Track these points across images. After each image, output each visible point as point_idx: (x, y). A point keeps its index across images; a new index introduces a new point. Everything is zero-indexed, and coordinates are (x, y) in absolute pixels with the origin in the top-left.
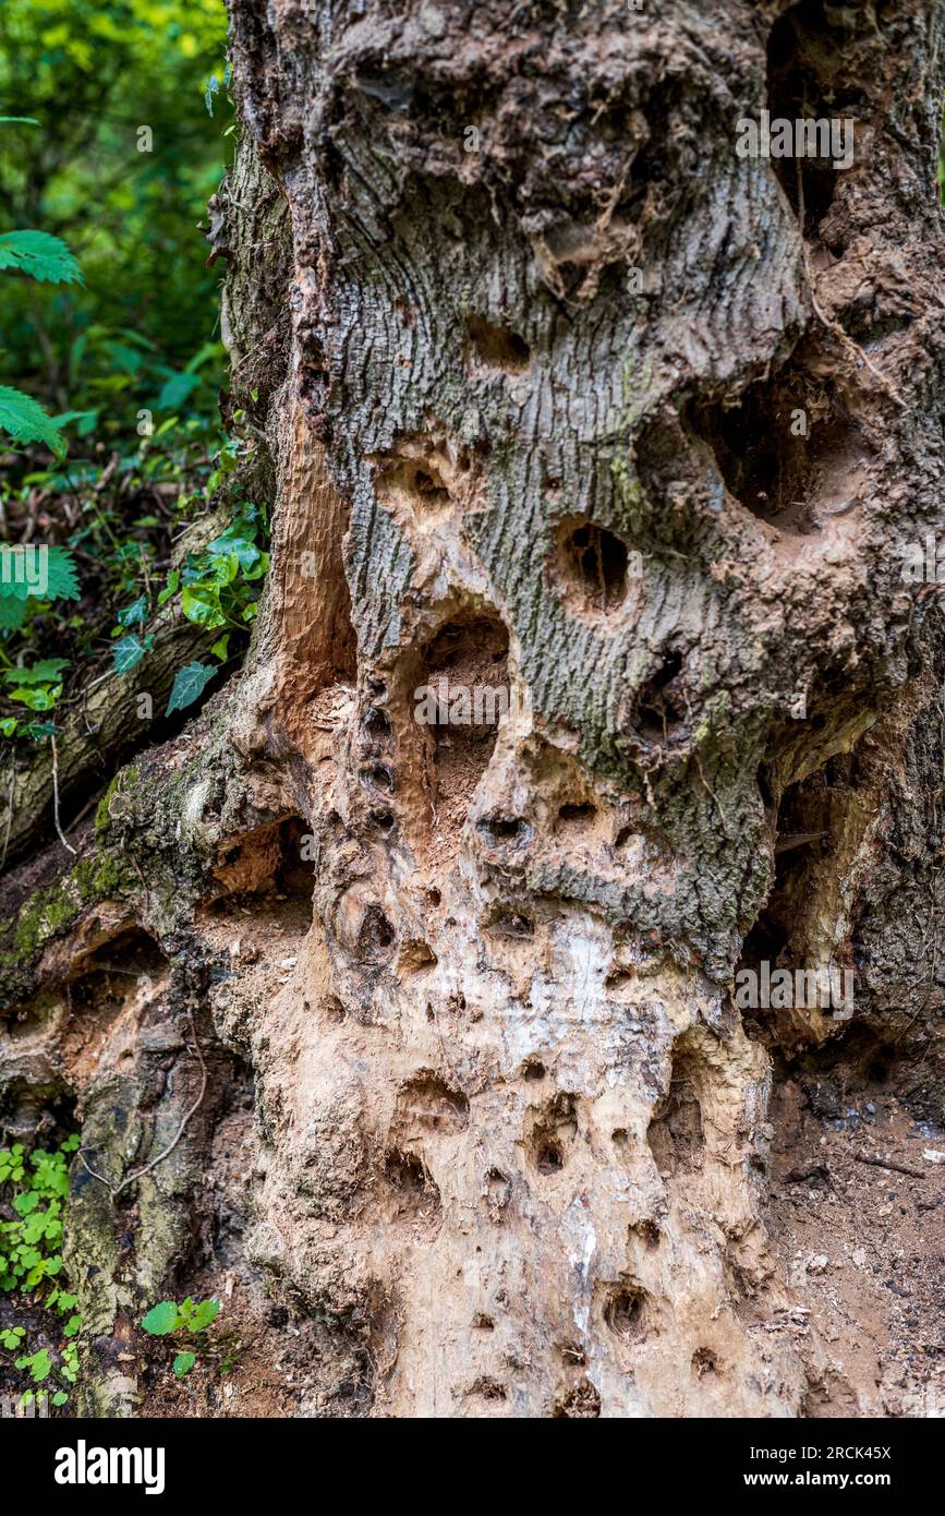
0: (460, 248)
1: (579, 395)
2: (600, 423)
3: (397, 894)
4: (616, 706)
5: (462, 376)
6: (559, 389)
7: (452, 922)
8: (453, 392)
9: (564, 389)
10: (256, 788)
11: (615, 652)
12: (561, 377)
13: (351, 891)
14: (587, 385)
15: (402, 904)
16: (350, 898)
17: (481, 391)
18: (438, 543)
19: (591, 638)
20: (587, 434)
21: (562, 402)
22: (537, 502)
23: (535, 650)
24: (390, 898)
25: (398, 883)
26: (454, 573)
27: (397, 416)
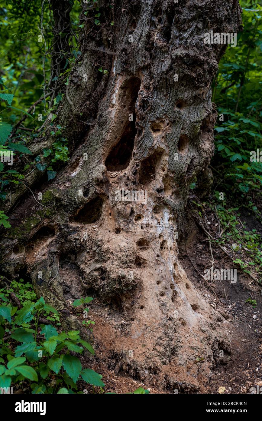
0: (183, 87)
1: (192, 114)
2: (195, 119)
3: (135, 206)
4: (185, 167)
5: (173, 109)
6: (189, 113)
7: (147, 210)
8: (171, 111)
9: (190, 113)
10: (98, 188)
11: (185, 158)
12: (191, 111)
13: (127, 205)
14: (194, 113)
15: (136, 207)
16: (128, 207)
17: (176, 112)
18: (157, 139)
19: (181, 156)
20: (193, 121)
21: (189, 115)
22: (180, 131)
23: (172, 158)
24: (134, 206)
25: (136, 203)
26: (159, 144)
27: (158, 115)
